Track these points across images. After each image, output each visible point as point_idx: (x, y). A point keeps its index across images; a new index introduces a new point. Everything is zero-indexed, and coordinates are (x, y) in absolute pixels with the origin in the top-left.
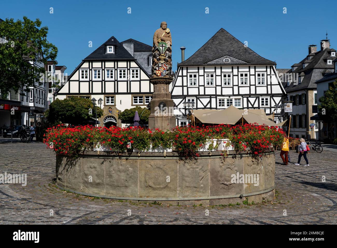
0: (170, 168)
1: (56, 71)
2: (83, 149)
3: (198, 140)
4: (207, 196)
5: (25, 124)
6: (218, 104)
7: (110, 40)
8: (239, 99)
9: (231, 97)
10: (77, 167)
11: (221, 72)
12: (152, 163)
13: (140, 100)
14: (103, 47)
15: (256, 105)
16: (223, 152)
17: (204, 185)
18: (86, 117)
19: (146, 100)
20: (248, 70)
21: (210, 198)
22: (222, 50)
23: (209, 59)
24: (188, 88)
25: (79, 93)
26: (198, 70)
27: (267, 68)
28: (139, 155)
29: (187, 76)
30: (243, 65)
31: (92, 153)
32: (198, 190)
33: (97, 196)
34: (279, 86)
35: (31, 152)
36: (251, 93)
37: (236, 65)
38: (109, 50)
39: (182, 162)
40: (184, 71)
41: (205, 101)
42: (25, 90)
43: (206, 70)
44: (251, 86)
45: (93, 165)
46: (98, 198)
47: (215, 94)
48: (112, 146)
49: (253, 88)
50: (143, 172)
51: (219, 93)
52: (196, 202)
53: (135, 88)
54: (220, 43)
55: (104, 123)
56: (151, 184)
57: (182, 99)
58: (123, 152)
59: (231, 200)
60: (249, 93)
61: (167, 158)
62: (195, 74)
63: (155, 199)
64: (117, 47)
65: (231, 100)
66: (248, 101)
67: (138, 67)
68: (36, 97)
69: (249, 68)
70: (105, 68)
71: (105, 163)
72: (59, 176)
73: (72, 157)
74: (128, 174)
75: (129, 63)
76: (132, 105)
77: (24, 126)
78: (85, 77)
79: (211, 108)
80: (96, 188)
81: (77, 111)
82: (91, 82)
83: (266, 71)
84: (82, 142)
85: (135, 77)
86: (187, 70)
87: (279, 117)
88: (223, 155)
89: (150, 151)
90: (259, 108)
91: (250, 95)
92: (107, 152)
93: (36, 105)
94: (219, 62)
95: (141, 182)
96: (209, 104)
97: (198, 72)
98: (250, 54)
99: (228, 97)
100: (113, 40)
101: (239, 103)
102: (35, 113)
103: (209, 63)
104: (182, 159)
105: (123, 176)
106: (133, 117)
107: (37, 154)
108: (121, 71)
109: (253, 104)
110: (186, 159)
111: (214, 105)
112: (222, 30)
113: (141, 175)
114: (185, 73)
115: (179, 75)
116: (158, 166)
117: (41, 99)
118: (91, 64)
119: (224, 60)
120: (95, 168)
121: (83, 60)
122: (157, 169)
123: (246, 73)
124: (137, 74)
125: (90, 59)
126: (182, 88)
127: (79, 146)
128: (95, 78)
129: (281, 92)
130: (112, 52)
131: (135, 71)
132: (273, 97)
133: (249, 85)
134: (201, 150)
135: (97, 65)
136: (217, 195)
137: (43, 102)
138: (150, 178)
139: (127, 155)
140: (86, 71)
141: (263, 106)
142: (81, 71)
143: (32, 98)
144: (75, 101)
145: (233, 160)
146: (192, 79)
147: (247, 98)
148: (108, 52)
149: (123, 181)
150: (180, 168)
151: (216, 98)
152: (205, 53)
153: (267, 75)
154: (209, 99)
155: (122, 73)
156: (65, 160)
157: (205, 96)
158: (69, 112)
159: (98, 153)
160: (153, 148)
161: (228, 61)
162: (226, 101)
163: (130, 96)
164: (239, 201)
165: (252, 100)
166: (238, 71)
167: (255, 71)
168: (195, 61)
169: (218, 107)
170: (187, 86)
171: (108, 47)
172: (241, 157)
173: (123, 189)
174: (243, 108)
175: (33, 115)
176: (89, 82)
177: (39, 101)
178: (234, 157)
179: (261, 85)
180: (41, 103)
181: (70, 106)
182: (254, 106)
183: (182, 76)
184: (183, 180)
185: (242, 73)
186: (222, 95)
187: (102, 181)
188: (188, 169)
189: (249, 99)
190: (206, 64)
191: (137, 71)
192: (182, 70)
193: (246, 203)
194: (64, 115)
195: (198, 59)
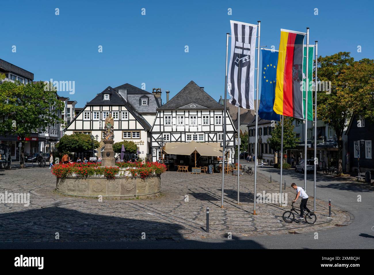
0: (103, 183)
1: (68, 105)
2: (67, 175)
3: (115, 172)
4: (119, 195)
5: (41, 150)
6: (187, 138)
7: (107, 89)
8: (202, 135)
9: (196, 133)
10: (65, 183)
11: (189, 115)
12: (96, 181)
13: (128, 135)
14: (101, 95)
15: (215, 139)
16: (127, 177)
17: (118, 190)
18: (87, 149)
19: (133, 135)
20: (208, 113)
21: (120, 196)
22: (191, 98)
23: (180, 105)
24: (164, 126)
25: (83, 130)
26: (172, 113)
27: (222, 112)
28: (90, 178)
29: (163, 117)
30: (205, 110)
31: (71, 177)
32: (115, 192)
33: (73, 195)
34: (231, 125)
35: (45, 175)
36: (211, 130)
37: (200, 109)
38: (106, 98)
39: (108, 181)
40: (161, 113)
41: (177, 136)
42: (42, 130)
43: (177, 113)
44: (211, 125)
45: (71, 182)
46: (73, 196)
47: (184, 131)
48: (79, 174)
49: (212, 127)
50: (92, 185)
51: (187, 130)
52: (114, 197)
53: (125, 126)
54: (190, 93)
55: (101, 152)
56: (95, 190)
57: (160, 135)
58: (84, 177)
59: (130, 197)
60: (209, 131)
61: (102, 179)
62: (169, 116)
63: (97, 196)
64: (112, 95)
65: (196, 135)
66: (209, 136)
67: (127, 110)
68: (50, 129)
69: (210, 112)
70: (102, 111)
71: (76, 181)
72: (58, 187)
73: (63, 178)
74: (86, 186)
75: (120, 107)
76: (123, 139)
77: (41, 152)
78: (87, 118)
79: (181, 141)
80: (73, 192)
81: (80, 144)
82: (92, 121)
83: (222, 114)
84: (67, 172)
85: (125, 118)
86: (164, 113)
87: (232, 148)
88: (127, 178)
89: (95, 176)
90: (217, 141)
91: (210, 132)
92: (77, 176)
93: (51, 135)
94: (187, 107)
95: (91, 189)
96: (180, 138)
97: (172, 114)
98: (211, 101)
99: (194, 133)
100: (109, 89)
101: (202, 137)
102: (50, 142)
103: (179, 108)
104: (108, 180)
105: (84, 187)
106: (121, 149)
107: (49, 176)
108: (114, 113)
109: (212, 139)
110: (110, 180)
111: (183, 140)
112: (192, 82)
113: (91, 186)
114: (162, 116)
115: (158, 117)
116: (98, 182)
117: (55, 130)
118: (92, 108)
119: (191, 106)
120: (72, 183)
121: (86, 105)
122: (98, 184)
123: (207, 115)
124: (126, 115)
125: (91, 104)
126: (159, 126)
127: (66, 174)
128: (95, 118)
129: (233, 130)
130: (108, 99)
131: (125, 113)
132: (228, 134)
133: (209, 125)
134: (117, 176)
135: (97, 108)
136: (123, 195)
137: (57, 132)
138: (95, 187)
139: (85, 178)
140: (88, 113)
141: (220, 140)
142: (84, 113)
143: (48, 130)
144: (78, 137)
145: (131, 180)
146: (167, 120)
147: (208, 134)
148: (105, 99)
149: (83, 189)
150: (107, 183)
151: (185, 134)
152: (178, 100)
153: (223, 117)
154: (180, 135)
155: (115, 114)
156: (60, 179)
157: (177, 132)
158: (74, 145)
159: (74, 177)
160: (96, 175)
161: (194, 107)
162: (192, 137)
163: (121, 132)
164: (134, 197)
165: (212, 135)
166: (201, 114)
167: (214, 114)
168: (170, 106)
169: (187, 141)
170: (163, 125)
171: (105, 95)
172: (136, 179)
173: (84, 192)
174: (205, 142)
175: (48, 143)
176: (90, 121)
177: (54, 132)
178: (132, 178)
179: (218, 124)
180: (55, 133)
181: (75, 141)
182: (213, 140)
183: (160, 118)
184: (109, 188)
185: (204, 115)
186: (189, 132)
187: (75, 189)
188: (111, 184)
189: (210, 134)
190: (177, 109)
191: (126, 113)
192: (160, 113)
193: (138, 198)
194: (71, 147)
195: (172, 105)
